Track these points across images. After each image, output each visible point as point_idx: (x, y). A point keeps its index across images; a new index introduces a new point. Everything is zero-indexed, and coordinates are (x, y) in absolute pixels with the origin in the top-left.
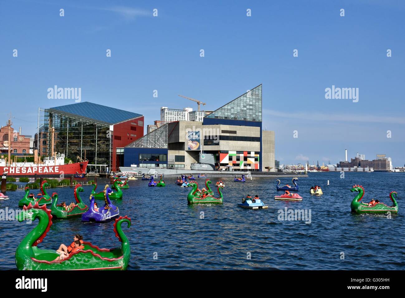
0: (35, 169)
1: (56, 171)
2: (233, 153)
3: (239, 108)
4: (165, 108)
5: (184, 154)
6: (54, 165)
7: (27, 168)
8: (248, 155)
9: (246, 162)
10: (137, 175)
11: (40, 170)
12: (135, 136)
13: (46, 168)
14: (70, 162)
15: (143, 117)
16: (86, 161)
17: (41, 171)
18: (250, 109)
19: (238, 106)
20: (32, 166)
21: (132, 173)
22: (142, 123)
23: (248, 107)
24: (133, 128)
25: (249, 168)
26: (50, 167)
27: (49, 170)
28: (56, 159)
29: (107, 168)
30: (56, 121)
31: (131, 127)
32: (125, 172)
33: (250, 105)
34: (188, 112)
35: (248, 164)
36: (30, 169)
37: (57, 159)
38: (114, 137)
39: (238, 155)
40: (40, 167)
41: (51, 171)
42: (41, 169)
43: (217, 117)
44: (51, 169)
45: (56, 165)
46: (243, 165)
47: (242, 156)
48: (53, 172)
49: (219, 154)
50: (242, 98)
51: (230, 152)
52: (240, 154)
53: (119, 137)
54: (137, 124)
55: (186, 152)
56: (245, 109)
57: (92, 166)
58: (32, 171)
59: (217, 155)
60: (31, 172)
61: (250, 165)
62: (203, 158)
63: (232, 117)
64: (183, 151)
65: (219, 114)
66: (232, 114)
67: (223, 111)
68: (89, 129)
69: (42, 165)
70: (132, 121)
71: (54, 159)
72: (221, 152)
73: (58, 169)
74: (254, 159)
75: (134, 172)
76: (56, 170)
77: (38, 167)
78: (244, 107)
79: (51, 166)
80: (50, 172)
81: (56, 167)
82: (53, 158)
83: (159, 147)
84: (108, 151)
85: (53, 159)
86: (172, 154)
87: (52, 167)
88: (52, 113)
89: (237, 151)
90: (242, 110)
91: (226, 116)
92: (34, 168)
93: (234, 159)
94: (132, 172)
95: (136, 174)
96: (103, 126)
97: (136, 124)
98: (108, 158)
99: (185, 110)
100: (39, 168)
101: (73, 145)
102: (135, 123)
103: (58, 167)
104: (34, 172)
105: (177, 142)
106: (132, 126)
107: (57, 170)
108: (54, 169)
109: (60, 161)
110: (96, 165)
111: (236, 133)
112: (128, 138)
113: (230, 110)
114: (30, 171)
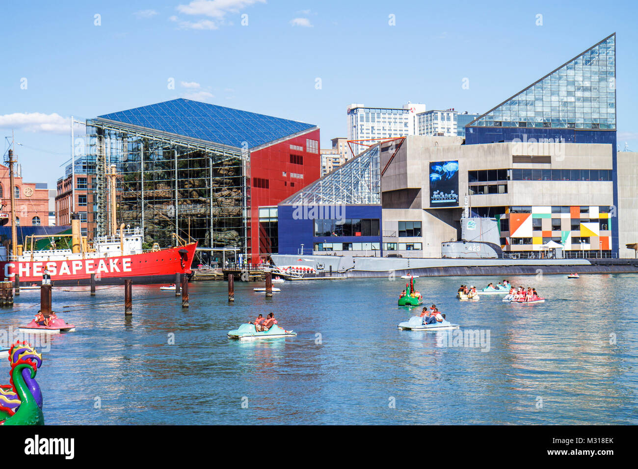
0: (77, 265)
1: (125, 270)
2: (542, 211)
3: (555, 98)
4: (359, 106)
5: (420, 216)
6: (119, 255)
7: (59, 264)
8: (583, 216)
9: (576, 234)
10: (314, 272)
11: (88, 267)
12: (302, 176)
13: (102, 262)
14: (156, 246)
15: (318, 131)
16: (193, 243)
17: (90, 270)
18: (585, 100)
19: (552, 94)
20: (69, 259)
21: (301, 269)
22: (317, 144)
23: (579, 94)
24: (296, 159)
25: (584, 247)
26: (111, 261)
27: (109, 268)
28: (124, 240)
29: (241, 256)
30: (114, 146)
31: (291, 156)
32: (286, 267)
33: (585, 89)
34: (414, 114)
35: (582, 239)
36: (65, 265)
37: (127, 240)
38: (252, 182)
39: (556, 216)
40: (88, 259)
41: (114, 268)
42: (90, 264)
43: (501, 122)
44: (113, 266)
45: (125, 254)
46: (569, 240)
47: (566, 217)
48: (118, 270)
49: (507, 215)
50: (564, 72)
51: (535, 210)
52: (560, 212)
53: (263, 180)
54: (305, 148)
55: (424, 213)
56: (572, 99)
57: (203, 252)
58: (71, 270)
59: (503, 217)
60: (69, 273)
61: (587, 240)
62: (471, 229)
63: (539, 121)
64: (416, 211)
65: (506, 117)
66: (537, 113)
67: (515, 108)
68: (192, 164)
69: (92, 256)
70: (293, 142)
71: (118, 239)
72: (514, 209)
73: (129, 265)
74: (597, 225)
75: (307, 267)
76: (125, 265)
77: (83, 261)
78: (569, 93)
79: (114, 258)
80: (112, 271)
81: (124, 260)
82: (116, 238)
83: (360, 203)
84: (238, 215)
85: (116, 241)
86: (391, 219)
87: (116, 261)
88: (104, 128)
89: (552, 206)
90: (565, 104)
91: (522, 121)
92: (74, 263)
93: (547, 226)
94: (303, 267)
95: (312, 272)
96: (225, 155)
97: (301, 149)
98: (240, 232)
99: (408, 110)
100: (87, 262)
101: (156, 203)
102: (301, 145)
103: (129, 260)
104: (74, 273)
105: (403, 187)
106: (293, 153)
107: (127, 267)
108: (120, 264)
109: (133, 245)
110: (212, 249)
111: (550, 162)
112: (286, 183)
113: (533, 104)
114: (64, 270)
